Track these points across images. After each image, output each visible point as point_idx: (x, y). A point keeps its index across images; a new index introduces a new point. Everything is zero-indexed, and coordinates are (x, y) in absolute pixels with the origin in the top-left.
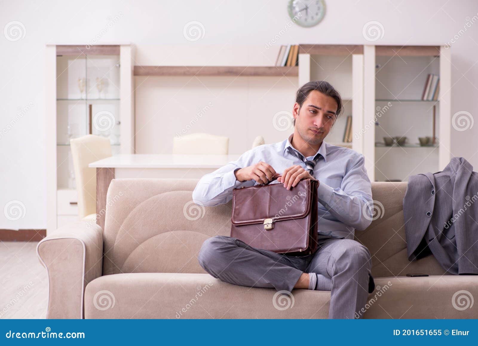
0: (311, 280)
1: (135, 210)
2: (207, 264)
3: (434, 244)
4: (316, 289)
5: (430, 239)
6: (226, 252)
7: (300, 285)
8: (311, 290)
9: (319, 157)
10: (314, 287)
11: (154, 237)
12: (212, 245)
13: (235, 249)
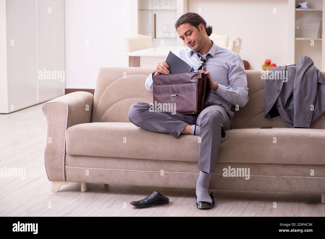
0: (192, 129)
1: (110, 85)
2: (131, 118)
3: (281, 109)
4: (194, 134)
5: (279, 106)
6: (141, 112)
7: (185, 132)
8: (191, 135)
9: (209, 56)
10: (193, 133)
11: (120, 102)
12: (134, 108)
13: (147, 111)
